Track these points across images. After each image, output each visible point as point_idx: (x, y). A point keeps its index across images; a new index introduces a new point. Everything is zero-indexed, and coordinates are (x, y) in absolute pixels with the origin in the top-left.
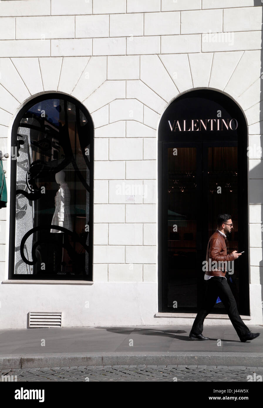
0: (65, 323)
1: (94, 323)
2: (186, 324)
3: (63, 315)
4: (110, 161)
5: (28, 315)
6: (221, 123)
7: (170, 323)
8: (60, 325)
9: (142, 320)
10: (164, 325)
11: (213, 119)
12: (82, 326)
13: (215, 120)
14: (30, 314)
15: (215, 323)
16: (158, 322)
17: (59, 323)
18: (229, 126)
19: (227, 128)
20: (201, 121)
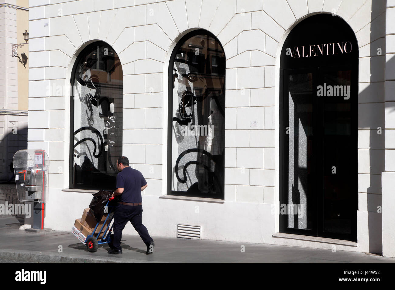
0: (204, 235)
1: (225, 238)
2: (299, 246)
3: (201, 228)
4: (238, 89)
5: (177, 226)
6: (337, 47)
7: (285, 244)
8: (199, 237)
9: (262, 239)
10: (280, 245)
11: (329, 43)
12: (216, 239)
13: (331, 44)
14: (179, 226)
15: (324, 247)
16: (275, 242)
17: (198, 236)
18: (343, 49)
19: (342, 51)
20: (318, 46)
